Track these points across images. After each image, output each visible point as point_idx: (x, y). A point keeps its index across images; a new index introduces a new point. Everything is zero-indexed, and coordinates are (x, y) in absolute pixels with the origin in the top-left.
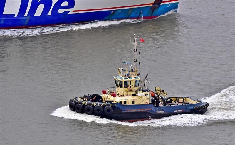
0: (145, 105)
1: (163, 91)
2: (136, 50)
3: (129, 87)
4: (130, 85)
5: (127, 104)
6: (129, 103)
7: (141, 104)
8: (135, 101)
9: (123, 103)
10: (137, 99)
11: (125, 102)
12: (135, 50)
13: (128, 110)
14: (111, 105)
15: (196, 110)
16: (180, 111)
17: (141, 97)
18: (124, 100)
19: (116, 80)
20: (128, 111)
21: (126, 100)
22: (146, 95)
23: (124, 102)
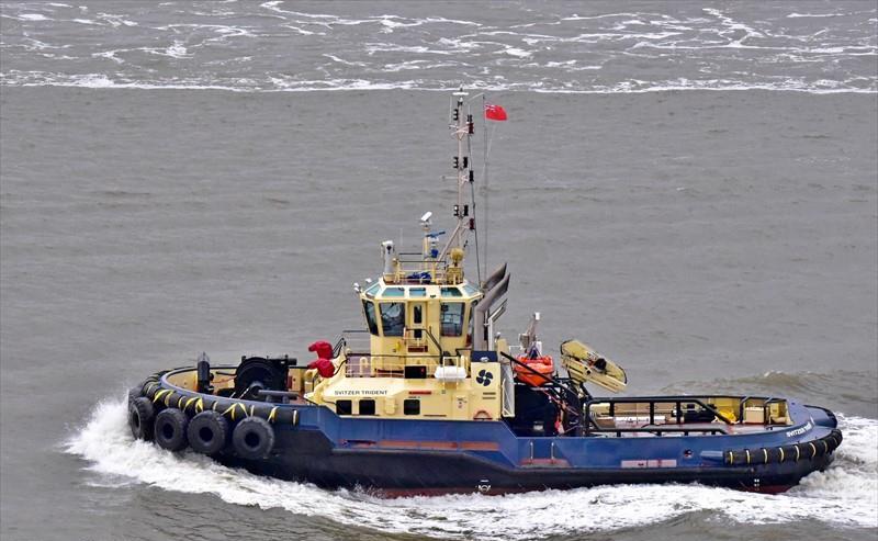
0: (475, 422)
1: (601, 365)
2: (466, 160)
3: (409, 336)
4: (418, 326)
5: (381, 412)
6: (388, 409)
7: (454, 419)
8: (423, 400)
9: (355, 409)
10: (429, 393)
11: (368, 406)
12: (461, 160)
13: (369, 443)
14: (272, 414)
15: (739, 465)
16: (671, 463)
17: (451, 384)
18: (362, 396)
19: (366, 304)
20: (372, 448)
21: (372, 396)
22: (485, 378)
23: (361, 402)
